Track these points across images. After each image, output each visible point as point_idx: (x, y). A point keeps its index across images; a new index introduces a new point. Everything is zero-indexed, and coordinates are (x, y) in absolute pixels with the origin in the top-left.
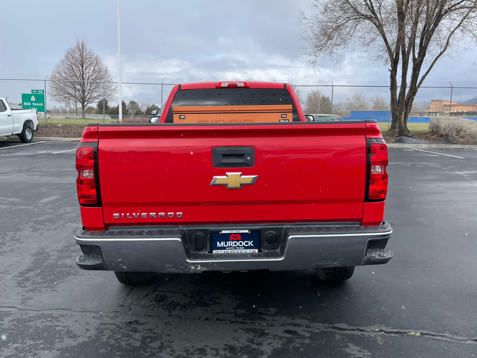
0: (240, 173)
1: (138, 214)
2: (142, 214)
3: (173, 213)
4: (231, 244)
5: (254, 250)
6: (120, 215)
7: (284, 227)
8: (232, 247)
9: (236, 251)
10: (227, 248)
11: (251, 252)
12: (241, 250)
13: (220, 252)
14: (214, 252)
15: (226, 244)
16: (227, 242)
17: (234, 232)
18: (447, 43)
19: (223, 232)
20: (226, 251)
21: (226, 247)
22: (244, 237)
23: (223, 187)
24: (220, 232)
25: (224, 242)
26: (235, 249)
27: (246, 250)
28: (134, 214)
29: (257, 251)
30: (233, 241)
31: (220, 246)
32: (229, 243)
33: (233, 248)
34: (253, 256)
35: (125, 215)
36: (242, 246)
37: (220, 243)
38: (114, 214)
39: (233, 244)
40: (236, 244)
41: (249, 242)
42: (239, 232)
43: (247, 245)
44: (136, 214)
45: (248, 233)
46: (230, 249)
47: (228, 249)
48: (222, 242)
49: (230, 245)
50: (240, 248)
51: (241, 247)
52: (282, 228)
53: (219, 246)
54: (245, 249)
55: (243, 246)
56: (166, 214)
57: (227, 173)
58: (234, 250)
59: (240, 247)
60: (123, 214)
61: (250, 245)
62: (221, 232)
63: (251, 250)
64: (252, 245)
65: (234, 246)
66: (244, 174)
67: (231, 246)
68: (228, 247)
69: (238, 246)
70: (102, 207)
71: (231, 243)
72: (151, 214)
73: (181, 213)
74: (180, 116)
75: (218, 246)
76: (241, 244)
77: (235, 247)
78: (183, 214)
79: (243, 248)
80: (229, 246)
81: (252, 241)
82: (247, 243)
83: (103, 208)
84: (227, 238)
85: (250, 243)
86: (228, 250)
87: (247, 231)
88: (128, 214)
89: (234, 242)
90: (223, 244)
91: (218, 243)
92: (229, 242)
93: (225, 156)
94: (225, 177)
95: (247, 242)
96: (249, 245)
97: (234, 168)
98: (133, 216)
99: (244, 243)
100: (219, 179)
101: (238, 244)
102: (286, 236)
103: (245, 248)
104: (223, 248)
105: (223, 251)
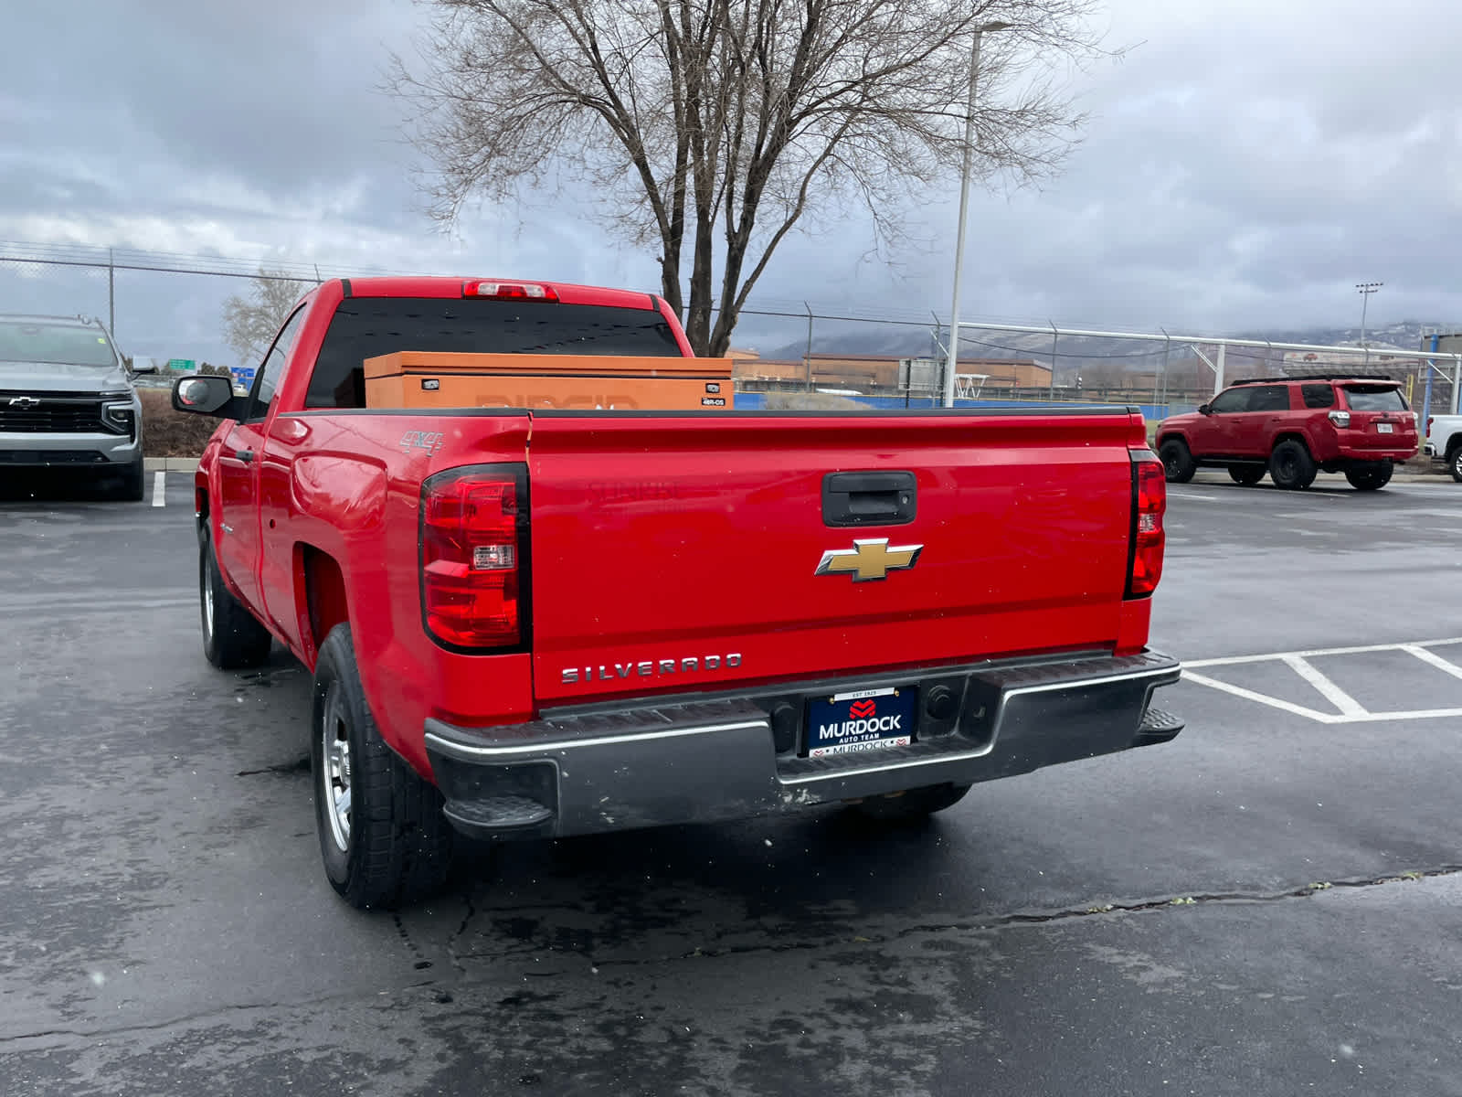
0: (885, 540)
1: (630, 665)
2: (640, 664)
3: (717, 657)
4: (852, 729)
5: (901, 738)
6: (582, 672)
7: (969, 672)
8: (853, 736)
9: (860, 747)
10: (842, 740)
11: (895, 744)
12: (873, 742)
13: (825, 754)
14: (812, 753)
15: (839, 731)
16: (844, 724)
17: (863, 695)
18: (802, 198)
19: (838, 698)
20: (838, 748)
21: (839, 738)
22: (882, 707)
23: (844, 577)
24: (831, 700)
25: (836, 725)
26: (860, 740)
27: (883, 741)
28: (618, 666)
29: (907, 739)
30: (855, 720)
31: (826, 736)
32: (850, 727)
33: (856, 738)
34: (899, 754)
35: (595, 671)
36: (876, 732)
37: (827, 730)
38: (565, 672)
39: (855, 729)
40: (862, 726)
41: (892, 718)
42: (874, 695)
43: (887, 728)
44: (624, 667)
45: (893, 695)
46: (849, 742)
47: (844, 743)
48: (832, 725)
49: (850, 732)
50: (872, 736)
51: (873, 733)
52: (965, 676)
53: (823, 736)
54: (881, 737)
55: (879, 730)
56: (702, 660)
57: (858, 542)
58: (857, 744)
59: (870, 734)
60: (588, 669)
61: (894, 725)
62: (834, 697)
63: (896, 740)
64: (898, 727)
65: (858, 732)
67: (850, 735)
68: (844, 736)
69: (867, 732)
70: (531, 652)
71: (851, 726)
72: (662, 662)
73: (738, 655)
74: (424, 381)
75: (821, 737)
76: (873, 725)
77: (859, 736)
78: (742, 657)
79: (877, 736)
80: (847, 734)
81: (899, 717)
82: (886, 723)
83: (532, 656)
84: (843, 713)
85: (895, 722)
86: (843, 746)
87: (890, 691)
88: (602, 668)
89: (859, 722)
90: (832, 731)
91: (822, 728)
92: (849, 723)
93: (856, 495)
94: (852, 552)
95: (887, 718)
96: (892, 728)
97: (872, 525)
98: (616, 671)
99: (879, 724)
101: (867, 725)
102: (999, 692)
103: (883, 735)
104: (834, 741)
105: (831, 749)
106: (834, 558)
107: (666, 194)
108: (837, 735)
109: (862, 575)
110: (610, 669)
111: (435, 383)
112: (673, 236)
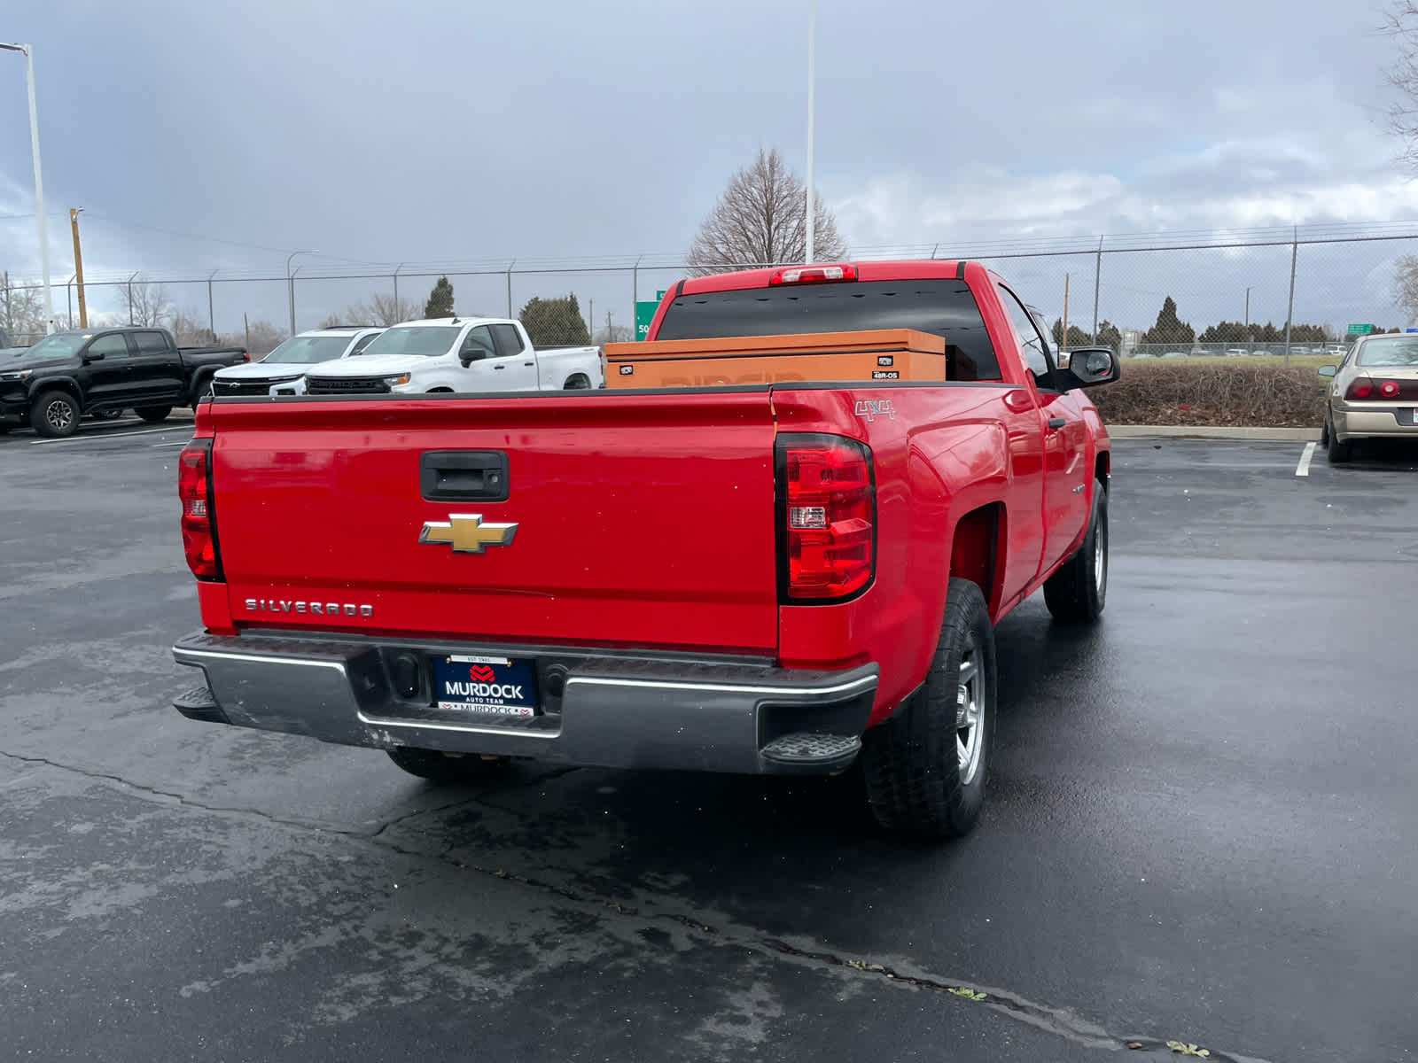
0: (478, 516)
1: (290, 603)
2: (297, 603)
3: (354, 606)
4: (476, 690)
5: (525, 709)
6: (258, 603)
8: (479, 697)
9: (487, 708)
10: (468, 699)
11: (519, 713)
12: (498, 707)
13: (453, 708)
14: (441, 704)
15: (464, 690)
16: (467, 684)
17: (477, 660)
19: (455, 658)
20: (465, 705)
21: (465, 696)
22: (499, 675)
23: (444, 548)
24: (448, 659)
25: (460, 684)
26: (485, 702)
27: (508, 707)
28: (282, 602)
29: (531, 711)
30: (478, 682)
31: (453, 693)
32: (473, 688)
33: (481, 700)
34: (524, 723)
35: (267, 604)
36: (500, 698)
37: (452, 686)
38: (248, 601)
39: (478, 691)
40: (485, 690)
41: (513, 687)
42: (488, 662)
43: (510, 696)
44: (286, 604)
45: (506, 665)
46: (475, 702)
47: (470, 702)
48: (456, 684)
49: (474, 693)
50: (496, 701)
51: (498, 698)
53: (450, 692)
54: (505, 704)
55: (502, 697)
56: (341, 607)
57: (452, 516)
58: (483, 705)
59: (494, 698)
60: (262, 602)
61: (516, 695)
62: (449, 657)
63: (520, 709)
64: (521, 697)
65: (482, 695)
66: (487, 519)
67: (475, 696)
68: (469, 696)
69: (490, 696)
70: (227, 583)
71: (474, 687)
72: (313, 604)
73: (369, 607)
74: (621, 367)
75: (448, 692)
76: (496, 691)
77: (484, 698)
79: (501, 701)
80: (472, 694)
81: (519, 688)
82: (508, 691)
83: (227, 586)
84: (464, 673)
85: (516, 692)
86: (469, 705)
87: (503, 661)
88: (272, 602)
89: (481, 685)
90: (457, 688)
91: (448, 684)
92: (472, 684)
93: (444, 473)
94: (446, 525)
95: (509, 687)
96: (514, 697)
97: (465, 502)
98: (279, 606)
99: (502, 691)
100: (436, 529)
101: (490, 690)
102: (562, 677)
103: (508, 702)
104: (460, 698)
105: (459, 704)
108: (463, 693)
109: (457, 547)
110: (277, 605)
111: (629, 369)
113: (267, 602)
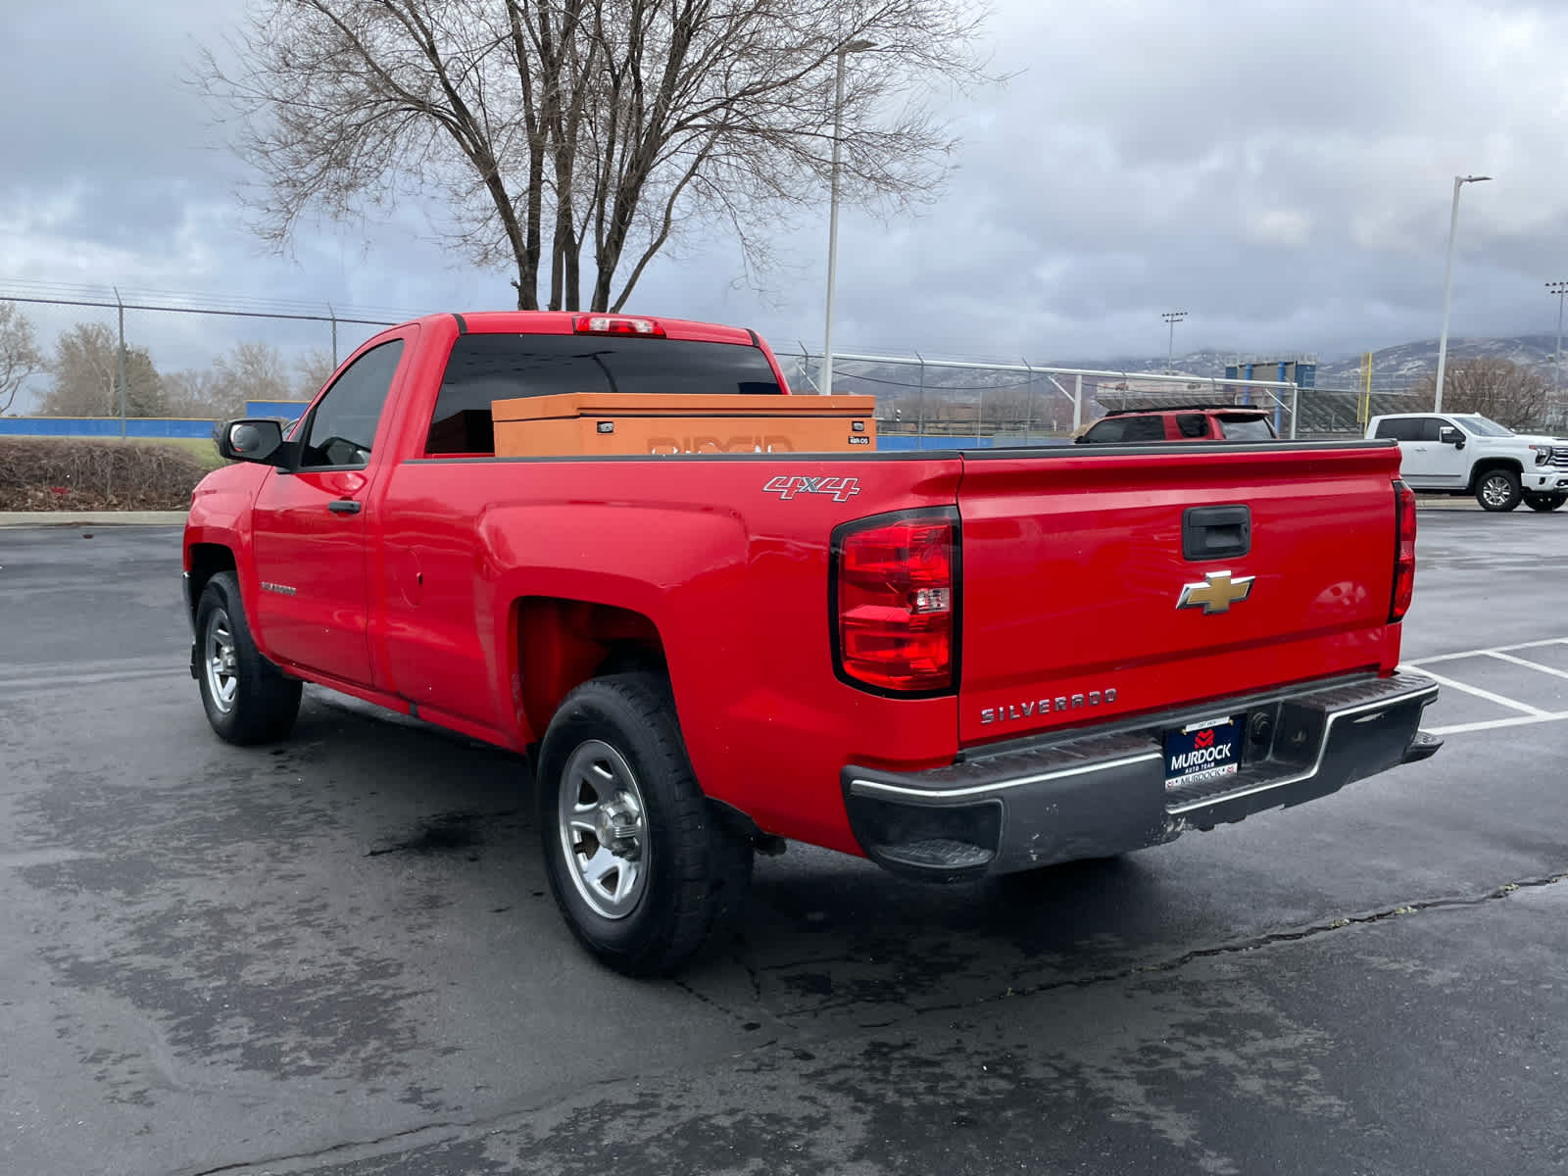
0: (1228, 573)
2: (1041, 703)
3: (1099, 693)
4: (1195, 759)
5: (1230, 766)
6: (996, 713)
7: (1280, 699)
8: (1196, 766)
9: (1201, 776)
10: (1188, 770)
11: (1225, 772)
12: (1210, 771)
13: (1176, 784)
15: (1186, 760)
16: (1190, 754)
17: (1206, 725)
19: (1189, 728)
20: (1184, 777)
21: (1187, 768)
22: (1218, 735)
23: (1196, 609)
24: (1184, 731)
25: (1184, 756)
26: (1200, 770)
27: (1218, 769)
28: (1025, 705)
29: (1235, 766)
30: (1199, 750)
31: (1176, 767)
32: (1195, 757)
33: (1198, 768)
34: (1227, 784)
36: (1212, 761)
37: (1177, 761)
38: (984, 712)
39: (1197, 759)
40: (1202, 756)
41: (1225, 746)
42: (1213, 725)
43: (1221, 757)
44: (1029, 705)
45: (1228, 724)
46: (1193, 772)
47: (1190, 773)
48: (1181, 757)
49: (1194, 762)
50: (1209, 765)
51: (1210, 762)
52: (1277, 703)
53: (1174, 767)
54: (1216, 766)
55: (1215, 759)
56: (1088, 697)
57: (1211, 575)
58: (1199, 774)
59: (1208, 763)
61: (1226, 754)
62: (1185, 728)
63: (1226, 767)
64: (1229, 755)
65: (1199, 762)
67: (1194, 764)
68: (1190, 766)
69: (1206, 761)
70: (957, 694)
72: (1057, 700)
73: (1114, 690)
74: (599, 423)
75: (1172, 768)
76: (1211, 754)
77: (1200, 765)
78: (1117, 691)
79: (1213, 764)
80: (1192, 764)
81: (1229, 745)
82: (1220, 752)
83: (963, 697)
84: (1191, 743)
85: (1226, 749)
86: (1188, 776)
87: (1225, 720)
88: (1012, 707)
89: (1200, 752)
90: (1181, 762)
91: (1174, 760)
92: (1193, 754)
93: (1211, 530)
94: (1205, 584)
95: (1221, 747)
96: (1224, 756)
97: (1220, 558)
98: (1021, 711)
99: (1215, 753)
100: (1194, 591)
101: (1206, 755)
102: (1324, 715)
103: (1218, 763)
104: (1182, 771)
105: (1179, 779)
106: (1192, 590)
107: (521, 212)
108: (1184, 765)
109: (1214, 606)
110: (1019, 709)
111: (608, 425)
112: (528, 259)
113: (1007, 710)
